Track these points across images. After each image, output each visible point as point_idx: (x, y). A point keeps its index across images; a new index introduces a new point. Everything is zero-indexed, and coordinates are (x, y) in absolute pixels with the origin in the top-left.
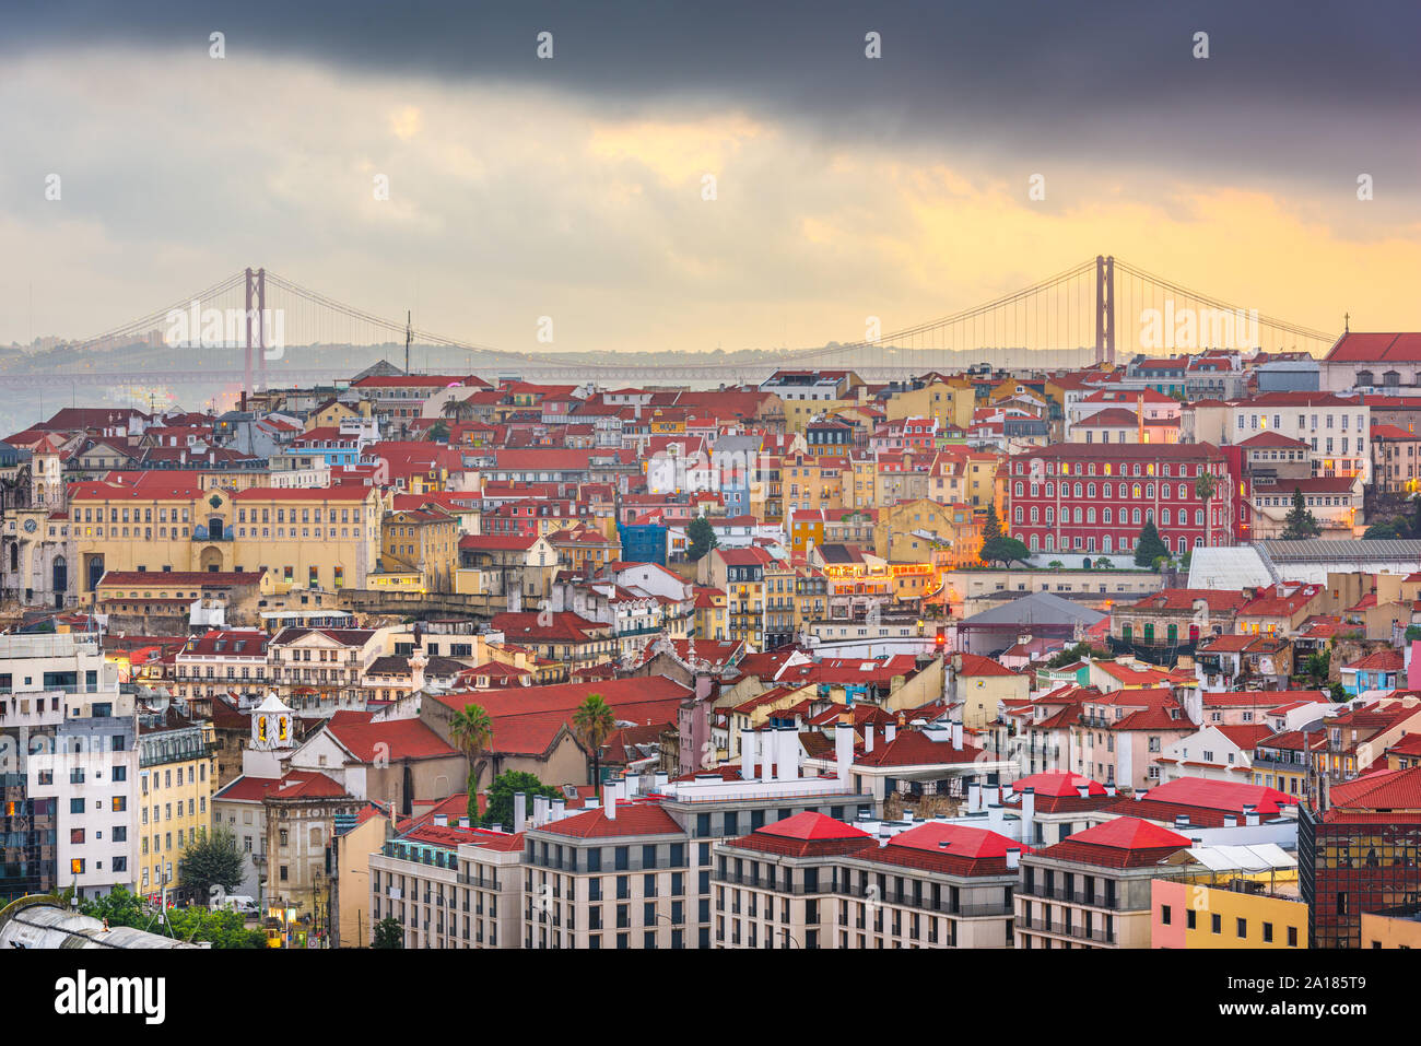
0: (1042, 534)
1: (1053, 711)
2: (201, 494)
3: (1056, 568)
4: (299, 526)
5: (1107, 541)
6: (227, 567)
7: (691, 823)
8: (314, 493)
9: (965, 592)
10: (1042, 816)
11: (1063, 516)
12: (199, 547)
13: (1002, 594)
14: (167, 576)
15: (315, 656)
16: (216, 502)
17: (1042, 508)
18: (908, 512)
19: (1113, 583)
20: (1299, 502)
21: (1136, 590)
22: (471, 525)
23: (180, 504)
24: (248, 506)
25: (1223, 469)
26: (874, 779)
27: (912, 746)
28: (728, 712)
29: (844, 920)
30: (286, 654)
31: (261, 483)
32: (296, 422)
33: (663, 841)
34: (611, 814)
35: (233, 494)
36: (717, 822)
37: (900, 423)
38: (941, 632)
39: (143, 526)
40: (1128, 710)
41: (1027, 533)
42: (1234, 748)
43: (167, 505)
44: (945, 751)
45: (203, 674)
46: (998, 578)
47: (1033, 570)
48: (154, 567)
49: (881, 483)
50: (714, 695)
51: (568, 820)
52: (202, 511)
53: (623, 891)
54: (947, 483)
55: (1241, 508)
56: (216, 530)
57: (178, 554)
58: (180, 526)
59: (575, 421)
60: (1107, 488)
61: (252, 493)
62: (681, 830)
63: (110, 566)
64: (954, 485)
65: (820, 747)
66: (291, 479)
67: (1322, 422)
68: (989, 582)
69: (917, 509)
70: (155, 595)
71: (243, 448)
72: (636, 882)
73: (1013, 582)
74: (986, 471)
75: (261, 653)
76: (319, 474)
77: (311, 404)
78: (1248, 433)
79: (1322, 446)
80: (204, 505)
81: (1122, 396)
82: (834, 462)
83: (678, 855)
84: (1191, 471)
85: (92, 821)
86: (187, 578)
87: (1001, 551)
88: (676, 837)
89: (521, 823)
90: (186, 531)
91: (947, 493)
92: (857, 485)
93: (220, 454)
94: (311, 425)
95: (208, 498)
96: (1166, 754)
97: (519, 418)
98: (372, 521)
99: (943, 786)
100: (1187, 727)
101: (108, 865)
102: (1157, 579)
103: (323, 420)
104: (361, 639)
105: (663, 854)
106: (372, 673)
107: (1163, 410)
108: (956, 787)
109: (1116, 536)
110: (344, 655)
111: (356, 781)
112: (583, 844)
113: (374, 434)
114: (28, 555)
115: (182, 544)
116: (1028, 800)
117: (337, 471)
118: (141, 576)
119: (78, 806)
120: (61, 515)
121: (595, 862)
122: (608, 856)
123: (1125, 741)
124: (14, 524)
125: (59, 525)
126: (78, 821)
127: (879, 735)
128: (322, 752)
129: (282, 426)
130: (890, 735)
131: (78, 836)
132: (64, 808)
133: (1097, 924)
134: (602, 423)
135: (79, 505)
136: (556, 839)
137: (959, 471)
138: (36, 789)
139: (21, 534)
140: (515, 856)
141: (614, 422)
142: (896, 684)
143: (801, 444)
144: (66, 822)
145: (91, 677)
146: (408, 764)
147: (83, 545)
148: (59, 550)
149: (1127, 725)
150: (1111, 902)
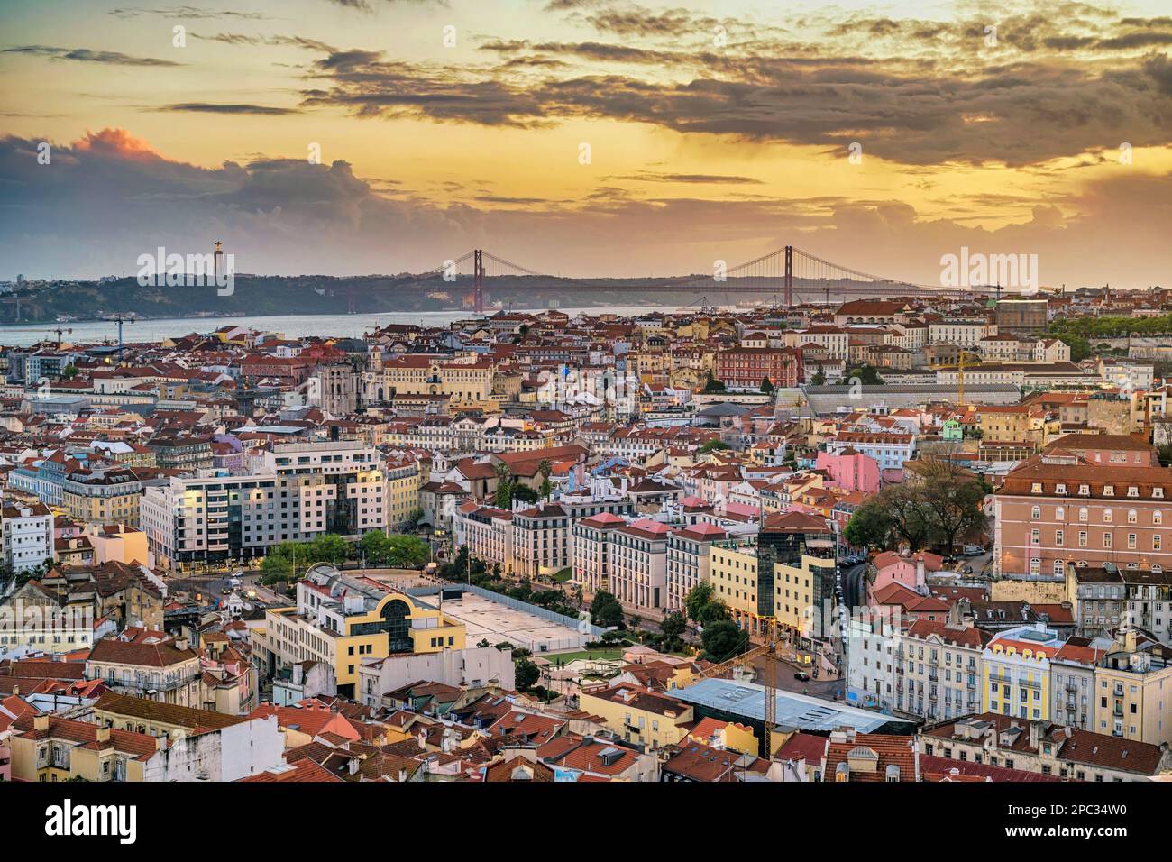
0: (729, 380)
1: (697, 472)
2: (430, 366)
3: (734, 393)
4: (464, 378)
5: (752, 382)
6: (439, 393)
7: (569, 512)
8: (469, 366)
9: (699, 401)
11: (736, 374)
12: (430, 385)
13: (714, 403)
14: (418, 395)
15: (467, 426)
16: (435, 369)
17: (729, 370)
18: (682, 372)
19: (752, 399)
20: (820, 369)
21: (761, 402)
22: (526, 376)
23: (423, 370)
24: (446, 371)
25: (793, 358)
26: (634, 496)
27: (648, 485)
28: (590, 467)
29: (614, 552)
30: (457, 426)
31: (451, 362)
32: (468, 335)
33: (559, 519)
34: (542, 509)
35: (441, 366)
36: (578, 512)
37: (681, 338)
38: (691, 416)
39: (409, 377)
40: (721, 474)
41: (724, 380)
42: (754, 490)
43: (418, 370)
44: (659, 486)
46: (712, 396)
47: (726, 394)
48: (413, 392)
49: (673, 360)
50: (586, 461)
51: (529, 510)
52: (431, 373)
53: (545, 536)
54: (696, 361)
55: (800, 370)
56: (435, 379)
57: (423, 388)
58: (423, 377)
59: (566, 336)
60: (752, 364)
61: (449, 366)
62: (565, 514)
63: (398, 392)
64: (698, 362)
65: (617, 483)
66: (462, 361)
67: (831, 339)
68: (709, 398)
69: (684, 371)
70: (413, 402)
71: (449, 345)
72: (550, 533)
73: (717, 398)
74: (710, 356)
75: (448, 425)
76: (473, 359)
77: (475, 327)
78: (804, 343)
79: (831, 348)
80: (431, 370)
81: (762, 327)
82: (657, 353)
83: (565, 524)
84: (782, 358)
85: (368, 506)
86: (425, 396)
87: (714, 386)
88: (564, 517)
89: (515, 509)
90: (425, 379)
91: (696, 365)
92: (664, 361)
93: (439, 346)
94: (473, 338)
95: (432, 367)
96: (732, 490)
97: (547, 334)
98: (490, 376)
99: (658, 500)
100: (740, 479)
101: (375, 521)
102: (768, 397)
103: (477, 336)
104: (483, 421)
105: (560, 523)
106: (486, 433)
107: (776, 333)
108: (662, 499)
109: (755, 381)
110: (477, 427)
111: (467, 486)
112: (532, 520)
113: (495, 341)
114: (370, 387)
115: (423, 384)
116: (681, 508)
117: (480, 355)
118: (409, 395)
119: (364, 501)
120: (381, 373)
121: (535, 526)
122: (540, 524)
123: (719, 484)
124: (365, 376)
125: (380, 377)
126: (364, 506)
127: (636, 479)
128: (455, 476)
129: (463, 337)
130: (640, 480)
131: (365, 511)
132: (360, 501)
133: (693, 560)
134: (575, 337)
135: (388, 370)
136: (523, 517)
137: (700, 357)
138: (350, 495)
139: (367, 380)
140: (510, 522)
141: (580, 338)
142: (648, 458)
143: (645, 346)
144: (360, 506)
145: (369, 456)
146: (485, 480)
147: (389, 384)
148: (380, 385)
149: (721, 479)
150: (697, 553)
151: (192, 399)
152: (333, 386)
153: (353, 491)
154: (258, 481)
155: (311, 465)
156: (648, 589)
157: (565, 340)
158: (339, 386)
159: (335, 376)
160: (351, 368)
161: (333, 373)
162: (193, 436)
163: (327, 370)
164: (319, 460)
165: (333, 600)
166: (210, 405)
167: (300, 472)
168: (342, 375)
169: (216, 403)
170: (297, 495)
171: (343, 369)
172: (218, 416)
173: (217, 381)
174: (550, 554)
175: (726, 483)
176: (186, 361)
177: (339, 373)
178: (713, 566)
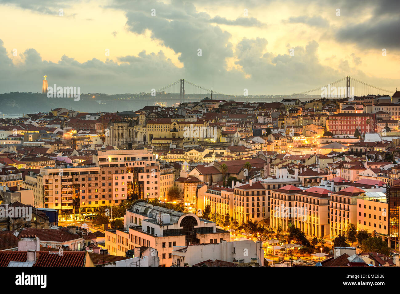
0: (335, 131)
1: (338, 165)
2: (172, 123)
3: (338, 138)
5: (348, 132)
6: (177, 137)
7: (266, 187)
8: (194, 122)
9: (320, 142)
10: (335, 186)
11: (340, 127)
12: (171, 133)
13: (328, 143)
14: (165, 138)
15: (194, 154)
16: (175, 124)
17: (335, 126)
18: (309, 127)
19: (349, 141)
20: (387, 125)
21: (354, 142)
22: (224, 129)
23: (168, 125)
24: (181, 125)
25: (372, 118)
26: (302, 179)
27: (310, 172)
28: (274, 165)
29: (296, 206)
30: (188, 154)
31: (183, 121)
32: (190, 109)
33: (261, 191)
34: (251, 185)
35: (178, 123)
36: (271, 186)
37: (308, 109)
38: (315, 150)
39: (161, 129)
40: (353, 165)
41: (333, 131)
42: (374, 173)
43: (165, 125)
44: (316, 173)
45: (172, 157)
46: (327, 139)
48: (163, 137)
49: (304, 121)
50: (271, 162)
51: (243, 186)
53: (253, 200)
54: (317, 121)
55: (375, 126)
56: (175, 130)
57: (168, 134)
58: (168, 129)
59: (244, 109)
60: (348, 122)
61: (182, 123)
62: (264, 188)
63: (154, 137)
64: (318, 121)
65: (291, 172)
66: (189, 120)
67: (392, 109)
68: (325, 140)
69: (311, 126)
70: (163, 142)
71: (180, 114)
72: (256, 198)
73: (330, 140)
74: (324, 118)
75: (183, 153)
76: (195, 119)
77: (193, 105)
78: (377, 111)
79: (391, 114)
80: (172, 125)
82: (294, 117)
83: (264, 193)
84: (365, 119)
85: (150, 186)
86: (169, 139)
87: (327, 134)
88: (263, 190)
89: (233, 186)
90: (169, 130)
91: (317, 123)
92: (299, 121)
93: (176, 115)
94: (193, 109)
95: (173, 123)
96: (360, 174)
97: (233, 108)
99: (316, 180)
100: (364, 169)
101: (154, 194)
102: (358, 140)
103: (195, 109)
104: (203, 151)
105: (261, 193)
106: (204, 157)
107: (360, 107)
108: (318, 180)
109: (350, 131)
110: (199, 154)
111: (201, 178)
112: (245, 191)
113: (205, 111)
114: (139, 134)
115: (168, 132)
116: (332, 183)
117: (198, 118)
118: (160, 138)
119: (148, 183)
120: (145, 127)
121: (248, 194)
122: (250, 193)
123: (352, 171)
124: (136, 128)
125: (144, 129)
126: (148, 186)
127: (303, 170)
128: (195, 173)
129: (187, 110)
130: (305, 170)
131: (148, 188)
132: (145, 183)
133: (346, 207)
134: (249, 109)
135: (148, 125)
136: (240, 190)
137: (319, 119)
138: (140, 180)
139: (137, 130)
140: (232, 193)
141: (252, 109)
142: (306, 160)
143: (288, 113)
144: (146, 186)
145: (151, 158)
146: (211, 175)
147: (149, 132)
148: (144, 133)
149: (352, 168)
150: (349, 203)
151: (42, 141)
152: (119, 133)
153: (142, 177)
154: (89, 171)
155: (119, 162)
156: (318, 226)
157: (244, 111)
158: (122, 134)
159: (120, 128)
160: (128, 124)
161: (119, 127)
162: (45, 157)
163: (116, 125)
164: (123, 159)
165: (150, 218)
166: (52, 144)
167: (112, 166)
168: (124, 128)
169: (55, 143)
170: (111, 178)
171: (125, 125)
172: (57, 149)
173: (55, 132)
174: (256, 210)
175: (355, 171)
176: (37, 123)
177: (122, 127)
178: (359, 210)
